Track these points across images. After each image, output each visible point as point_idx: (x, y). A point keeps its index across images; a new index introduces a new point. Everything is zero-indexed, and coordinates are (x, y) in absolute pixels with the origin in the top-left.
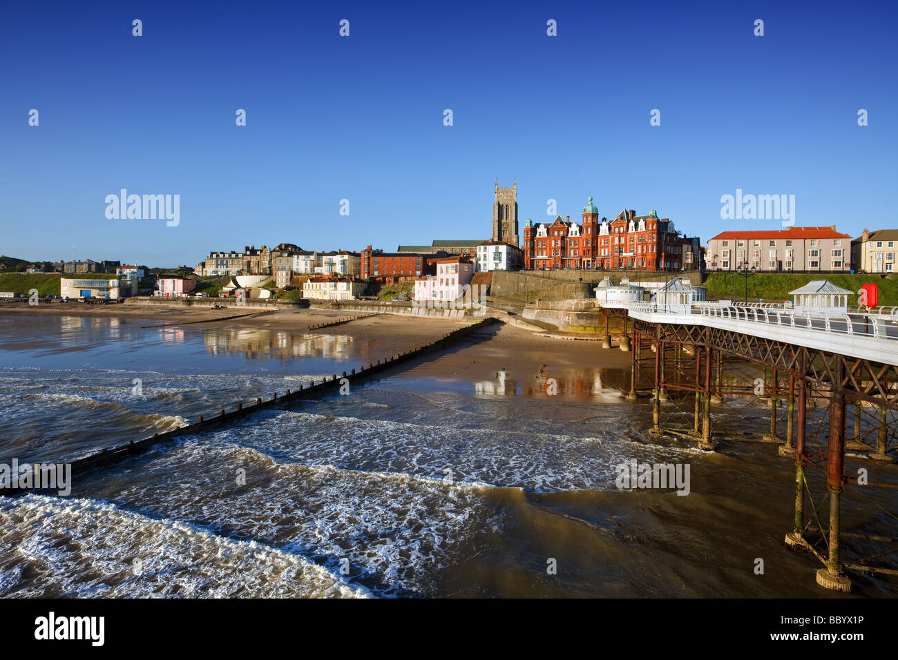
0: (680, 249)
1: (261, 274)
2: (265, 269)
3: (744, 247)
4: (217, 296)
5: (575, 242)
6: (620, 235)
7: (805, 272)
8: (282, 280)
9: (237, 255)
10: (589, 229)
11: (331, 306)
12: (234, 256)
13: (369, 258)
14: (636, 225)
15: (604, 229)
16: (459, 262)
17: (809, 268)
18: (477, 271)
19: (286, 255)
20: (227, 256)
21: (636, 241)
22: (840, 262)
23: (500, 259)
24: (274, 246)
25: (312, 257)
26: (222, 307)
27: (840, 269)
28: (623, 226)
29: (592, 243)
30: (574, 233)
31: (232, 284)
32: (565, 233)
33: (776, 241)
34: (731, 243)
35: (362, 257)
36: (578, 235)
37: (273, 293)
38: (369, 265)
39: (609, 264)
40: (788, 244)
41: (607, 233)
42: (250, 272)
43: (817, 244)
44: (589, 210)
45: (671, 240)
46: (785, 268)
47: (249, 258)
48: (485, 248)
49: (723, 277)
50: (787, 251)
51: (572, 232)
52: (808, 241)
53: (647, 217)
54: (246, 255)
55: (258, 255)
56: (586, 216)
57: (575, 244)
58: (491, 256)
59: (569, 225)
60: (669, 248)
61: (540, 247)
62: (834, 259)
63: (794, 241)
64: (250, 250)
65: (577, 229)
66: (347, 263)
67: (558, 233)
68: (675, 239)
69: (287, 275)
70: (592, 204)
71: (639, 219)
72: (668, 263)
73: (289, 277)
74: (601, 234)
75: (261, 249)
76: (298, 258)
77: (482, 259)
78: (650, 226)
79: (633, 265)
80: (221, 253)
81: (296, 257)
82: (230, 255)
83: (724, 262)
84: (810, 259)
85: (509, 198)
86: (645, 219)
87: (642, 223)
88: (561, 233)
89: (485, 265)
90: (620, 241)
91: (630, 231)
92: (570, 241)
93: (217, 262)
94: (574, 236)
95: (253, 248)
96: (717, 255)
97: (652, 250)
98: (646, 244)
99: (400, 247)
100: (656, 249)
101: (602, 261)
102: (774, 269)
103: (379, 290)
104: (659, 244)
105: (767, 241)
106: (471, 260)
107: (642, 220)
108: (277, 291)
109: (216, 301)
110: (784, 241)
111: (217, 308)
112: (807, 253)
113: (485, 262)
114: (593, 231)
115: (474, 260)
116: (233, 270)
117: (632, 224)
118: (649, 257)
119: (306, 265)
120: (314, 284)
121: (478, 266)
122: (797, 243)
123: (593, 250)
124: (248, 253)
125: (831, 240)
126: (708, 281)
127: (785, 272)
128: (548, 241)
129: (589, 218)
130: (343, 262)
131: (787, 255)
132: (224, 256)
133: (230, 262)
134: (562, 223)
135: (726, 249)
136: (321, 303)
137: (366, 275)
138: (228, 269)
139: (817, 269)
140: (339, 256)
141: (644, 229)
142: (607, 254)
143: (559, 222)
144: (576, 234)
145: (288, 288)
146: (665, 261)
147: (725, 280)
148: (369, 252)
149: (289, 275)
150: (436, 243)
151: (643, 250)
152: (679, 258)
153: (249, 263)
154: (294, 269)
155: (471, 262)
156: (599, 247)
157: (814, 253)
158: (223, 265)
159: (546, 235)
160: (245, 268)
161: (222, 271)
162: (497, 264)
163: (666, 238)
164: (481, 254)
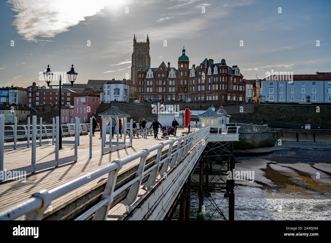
0: (244, 87)
3: (284, 87)
5: (172, 81)
7: (324, 104)
13: (33, 92)
14: (212, 71)
15: (192, 73)
16: (89, 95)
17: (327, 101)
18: (103, 102)
23: (119, 94)
28: (204, 71)
29: (184, 83)
30: (172, 75)
32: (166, 76)
34: (275, 83)
35: (28, 91)
38: (32, 97)
40: (314, 84)
41: (195, 76)
44: (182, 59)
45: (238, 81)
46: (312, 101)
48: (108, 86)
51: (170, 74)
52: (326, 82)
53: (219, 64)
57: (172, 84)
58: (112, 91)
59: (169, 69)
61: (148, 84)
65: (174, 73)
66: (17, 96)
67: (161, 75)
68: (241, 80)
71: (214, 65)
72: (235, 98)
74: (190, 76)
77: (106, 94)
83: (270, 97)
84: (328, 95)
85: (143, 49)
87: (216, 69)
88: (163, 75)
89: (108, 98)
90: (201, 81)
91: (208, 74)
92: (169, 81)
94: (172, 77)
97: (222, 88)
98: (218, 84)
101: (191, 95)
102: (304, 101)
107: (216, 66)
112: (326, 91)
113: (108, 96)
115: (101, 94)
117: (210, 69)
118: (220, 93)
121: (104, 99)
128: (154, 80)
129: (182, 65)
130: (15, 95)
131: (313, 92)
134: (164, 68)
135: (271, 87)
137: (30, 104)
140: (12, 91)
141: (217, 73)
142: (194, 90)
143: (161, 67)
148: (32, 88)
152: (243, 93)
156: (189, 85)
159: (153, 77)
162: (116, 97)
163: (233, 80)
164: (106, 90)
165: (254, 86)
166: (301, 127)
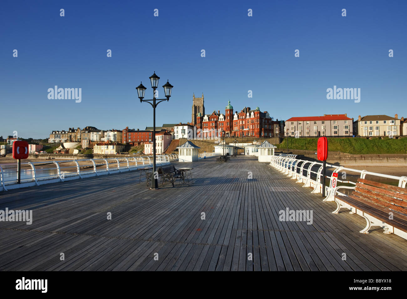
0: (272, 126)
1: (76, 142)
2: (78, 139)
3: (302, 125)
4: (53, 153)
5: (222, 123)
6: (242, 120)
7: (331, 137)
8: (85, 144)
9: (65, 132)
10: (228, 117)
11: (103, 157)
12: (63, 133)
13: (126, 133)
14: (250, 115)
15: (236, 117)
16: (164, 134)
17: (333, 135)
18: (173, 139)
19: (87, 132)
20: (60, 133)
21: (250, 122)
22: (348, 132)
23: (184, 133)
24: (83, 128)
25: (100, 133)
26: (53, 158)
27: (348, 135)
28: (244, 115)
29: (230, 124)
30: (221, 119)
31: (61, 147)
32: (217, 120)
33: (317, 122)
34: (295, 123)
35: (123, 133)
36: (223, 120)
37: (80, 151)
38: (126, 137)
39: (238, 134)
40: (323, 123)
41: (237, 119)
42: (71, 141)
43: (337, 123)
44: (228, 107)
45: (268, 122)
46: (322, 135)
47: (70, 134)
48: (177, 127)
49: (290, 140)
50: (322, 126)
51: (220, 119)
52: (332, 122)
53: (255, 111)
54: (69, 132)
55: (75, 132)
56: (227, 111)
57: (222, 125)
58: (180, 131)
59: (219, 115)
60: (266, 126)
61: (205, 126)
62: (345, 130)
63: (326, 122)
64: (72, 130)
65: (223, 117)
66: (116, 136)
67: (214, 119)
68: (270, 121)
69: (87, 142)
70: (230, 104)
71: (251, 111)
72: (266, 134)
73: (88, 143)
74: (234, 120)
75: (77, 129)
76: (93, 133)
77: (176, 133)
78: (256, 115)
79: (248, 135)
80: (57, 131)
81: (92, 133)
82: (62, 132)
83: (292, 133)
84: (333, 130)
85: (200, 103)
86: (254, 111)
87: (252, 114)
88: (215, 119)
89: (177, 136)
90: (242, 123)
91: (247, 118)
92: (219, 123)
93: (55, 136)
94: (221, 121)
95: (73, 129)
96: (288, 129)
97: (257, 127)
98: (255, 124)
99: (147, 127)
100: (259, 127)
101: (235, 133)
102: (316, 135)
103: (129, 149)
104: (261, 124)
105: (313, 122)
106: (171, 133)
107: (252, 112)
108: (82, 150)
109: (50, 155)
110: (321, 122)
111: (50, 159)
112: (332, 127)
113: (177, 134)
114: (230, 118)
115: (172, 133)
116: (63, 140)
117: (248, 114)
118: (256, 131)
119: (97, 137)
120: (98, 146)
121: (174, 136)
122: (327, 123)
123: (230, 128)
124: (71, 131)
125: (343, 121)
126: (283, 142)
127: (322, 136)
128: (209, 123)
129: (228, 112)
130: (115, 135)
131: (322, 128)
132: (59, 133)
133: (61, 136)
134: (215, 114)
135: (293, 126)
136: (99, 156)
137: (125, 141)
138: (60, 139)
139: (337, 135)
140: (112, 132)
141: (253, 117)
142: (237, 129)
143: (214, 114)
144: (222, 120)
145: (87, 148)
146: (264, 132)
147: (291, 141)
148: (126, 130)
149: (88, 142)
150: (164, 126)
151: (253, 127)
152: (272, 131)
153: (71, 136)
154: (91, 139)
155: (171, 135)
156: (233, 126)
157: (335, 127)
158: (58, 137)
159: (208, 120)
160: (69, 139)
161: (57, 140)
162: (183, 135)
163: (265, 121)
164: (175, 130)
165: (280, 126)
166: (316, 153)
